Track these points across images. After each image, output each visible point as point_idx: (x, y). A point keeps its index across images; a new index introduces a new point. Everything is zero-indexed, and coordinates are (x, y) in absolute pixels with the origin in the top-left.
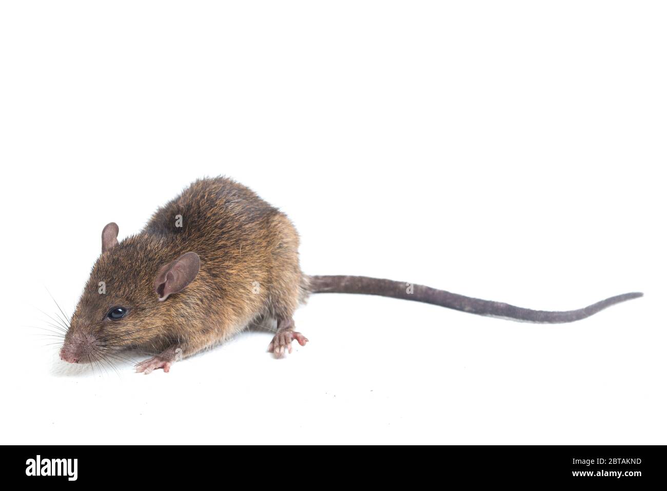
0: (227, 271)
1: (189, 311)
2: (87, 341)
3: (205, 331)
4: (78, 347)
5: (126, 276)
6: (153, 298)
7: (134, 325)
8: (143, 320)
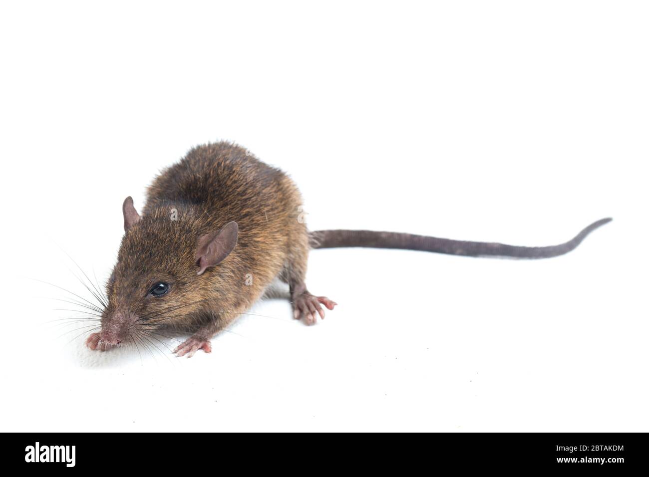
0: (255, 239)
1: (224, 284)
3: (237, 304)
7: (177, 301)
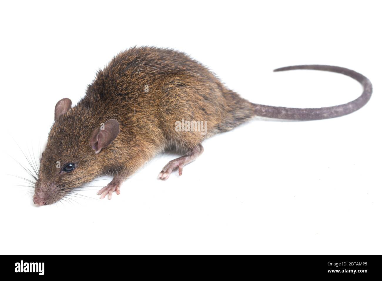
2: (51, 188)
4: (45, 194)
5: (70, 140)
6: (92, 152)
7: (82, 173)
8: (87, 169)
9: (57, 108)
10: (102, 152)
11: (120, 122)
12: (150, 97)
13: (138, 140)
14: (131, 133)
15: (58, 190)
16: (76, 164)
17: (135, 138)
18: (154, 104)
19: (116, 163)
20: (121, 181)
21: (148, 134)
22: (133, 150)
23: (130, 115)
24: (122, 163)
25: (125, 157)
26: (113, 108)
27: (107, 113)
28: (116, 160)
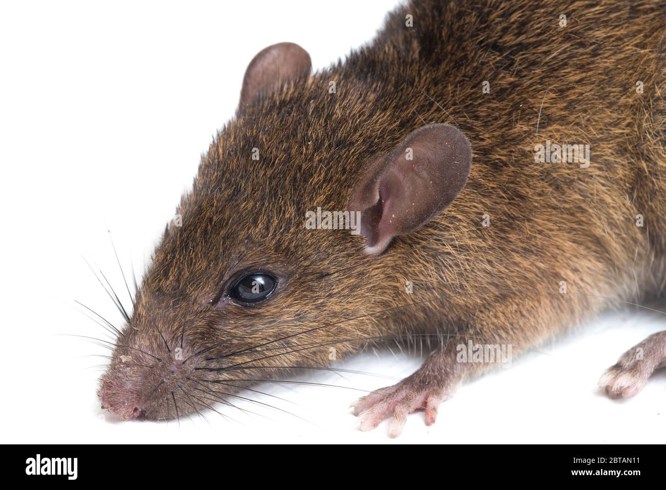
4: (145, 376)
5: (274, 183)
6: (349, 245)
8: (323, 305)
9: (253, 73)
10: (392, 252)
11: (478, 150)
12: (607, 72)
13: (540, 232)
14: (517, 197)
15: (196, 369)
16: (281, 280)
17: (529, 220)
18: (623, 100)
19: (442, 305)
20: (451, 377)
21: (582, 212)
22: (516, 264)
23: (520, 127)
24: (467, 309)
25: (481, 289)
26: (460, 95)
27: (434, 108)
28: (443, 294)
